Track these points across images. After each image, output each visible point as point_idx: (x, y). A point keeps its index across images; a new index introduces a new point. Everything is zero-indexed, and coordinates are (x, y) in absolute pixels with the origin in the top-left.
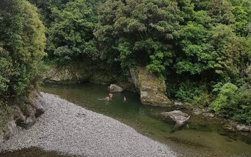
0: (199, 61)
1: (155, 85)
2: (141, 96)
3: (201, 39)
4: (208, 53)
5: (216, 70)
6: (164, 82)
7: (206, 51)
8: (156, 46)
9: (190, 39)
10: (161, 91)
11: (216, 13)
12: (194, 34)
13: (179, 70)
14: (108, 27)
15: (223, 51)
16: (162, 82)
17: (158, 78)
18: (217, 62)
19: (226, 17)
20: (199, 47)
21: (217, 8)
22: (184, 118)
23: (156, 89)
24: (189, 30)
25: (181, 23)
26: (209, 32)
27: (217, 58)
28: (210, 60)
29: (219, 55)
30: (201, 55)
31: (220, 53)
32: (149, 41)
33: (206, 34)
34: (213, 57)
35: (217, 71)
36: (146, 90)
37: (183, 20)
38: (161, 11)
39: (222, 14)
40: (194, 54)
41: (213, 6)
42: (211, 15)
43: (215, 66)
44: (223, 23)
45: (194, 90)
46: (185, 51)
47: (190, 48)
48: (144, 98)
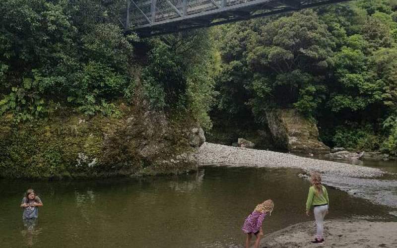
0: (362, 94)
1: (305, 129)
2: (290, 142)
3: (360, 67)
4: (372, 83)
5: (384, 102)
6: (315, 125)
7: (368, 80)
8: (305, 78)
9: (347, 67)
10: (314, 136)
11: (373, 37)
12: (352, 60)
13: (336, 106)
14: (235, 63)
15: (390, 78)
16: (313, 126)
17: (308, 120)
18: (384, 92)
19: (386, 40)
20: (359, 76)
21: (375, 31)
22: (357, 154)
23: (307, 134)
24: (346, 56)
25: (334, 50)
26: (370, 58)
27: (383, 87)
28: (376, 90)
29: (386, 83)
30: (363, 85)
31: (386, 81)
32: (296, 72)
33: (366, 61)
34: (379, 86)
35: (386, 103)
36: (295, 135)
37: (335, 46)
38: (311, 34)
39: (381, 38)
40: (354, 84)
41: (369, 29)
42: (367, 40)
43: (383, 96)
44: (385, 47)
45: (357, 132)
46: (343, 81)
47: (348, 77)
48: (294, 144)
